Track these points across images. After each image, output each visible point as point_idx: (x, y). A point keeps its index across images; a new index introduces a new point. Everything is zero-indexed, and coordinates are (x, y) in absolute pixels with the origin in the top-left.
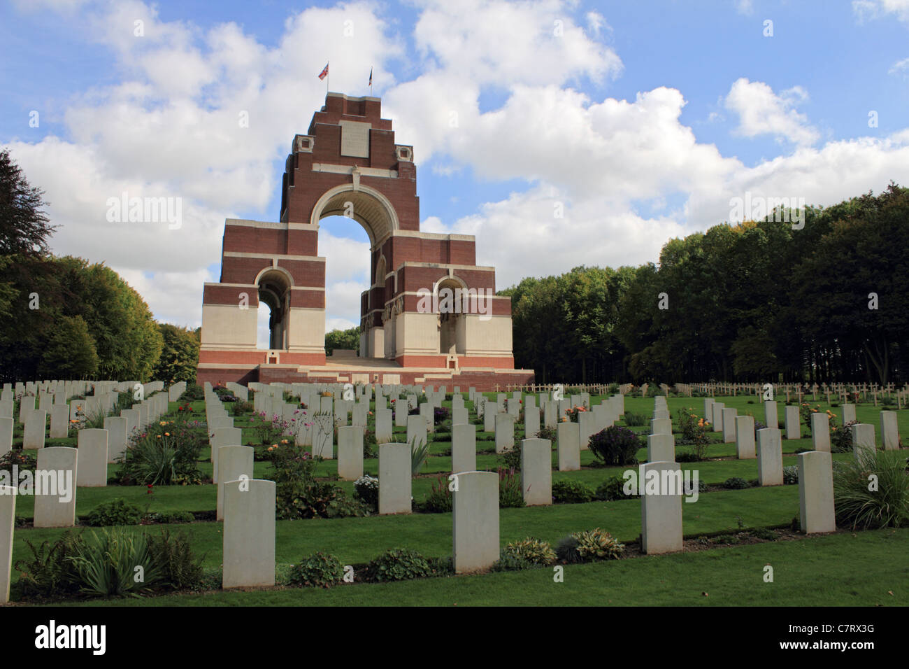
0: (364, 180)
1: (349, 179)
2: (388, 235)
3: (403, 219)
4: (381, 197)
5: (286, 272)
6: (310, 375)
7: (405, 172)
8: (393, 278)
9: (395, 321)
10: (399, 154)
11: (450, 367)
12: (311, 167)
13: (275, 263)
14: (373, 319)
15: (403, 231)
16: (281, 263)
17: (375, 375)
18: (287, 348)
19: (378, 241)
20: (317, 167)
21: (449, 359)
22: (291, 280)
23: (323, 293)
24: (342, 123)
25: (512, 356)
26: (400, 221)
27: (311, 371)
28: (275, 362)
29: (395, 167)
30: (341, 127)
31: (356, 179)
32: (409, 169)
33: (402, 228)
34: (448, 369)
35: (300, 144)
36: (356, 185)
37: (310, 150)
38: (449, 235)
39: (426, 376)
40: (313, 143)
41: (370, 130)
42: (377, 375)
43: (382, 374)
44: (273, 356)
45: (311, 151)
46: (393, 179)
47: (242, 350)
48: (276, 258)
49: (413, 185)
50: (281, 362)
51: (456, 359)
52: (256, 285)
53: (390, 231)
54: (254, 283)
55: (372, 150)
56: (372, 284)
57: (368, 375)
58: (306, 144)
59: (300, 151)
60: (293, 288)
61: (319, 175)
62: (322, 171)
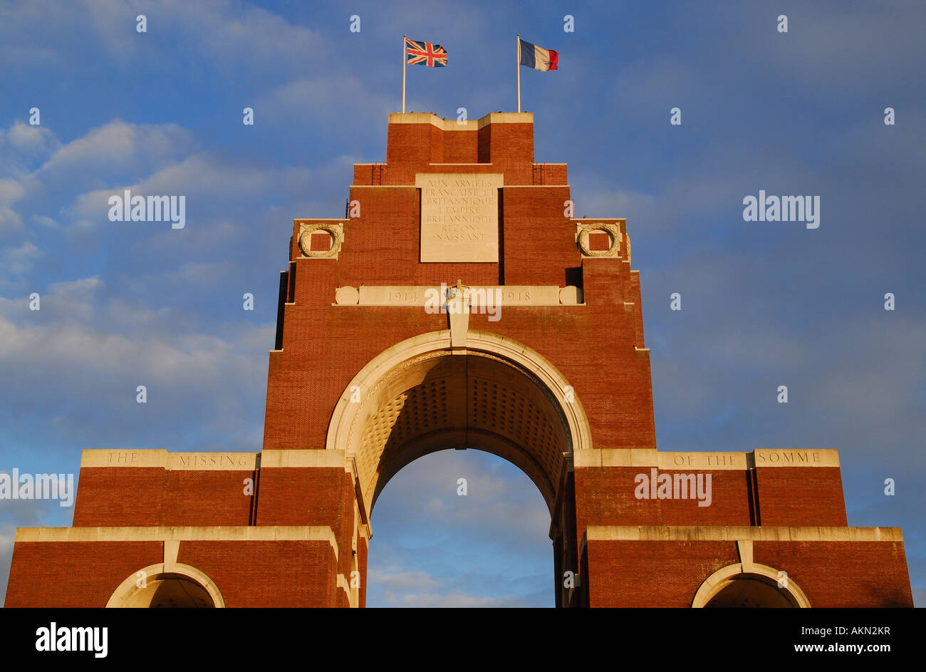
0: (484, 319)
1: (441, 320)
3: (604, 418)
5: (203, 579)
7: (603, 287)
10: (585, 243)
12: (333, 296)
15: (606, 452)
16: (188, 552)
20: (346, 297)
24: (422, 181)
26: (593, 424)
29: (574, 277)
30: (420, 190)
31: (459, 319)
32: (614, 277)
33: (599, 443)
35: (308, 243)
36: (462, 338)
37: (333, 253)
40: (341, 238)
41: (501, 191)
45: (336, 257)
46: (568, 309)
48: (172, 539)
55: (507, 243)
59: (303, 258)
61: (355, 315)
62: (361, 304)
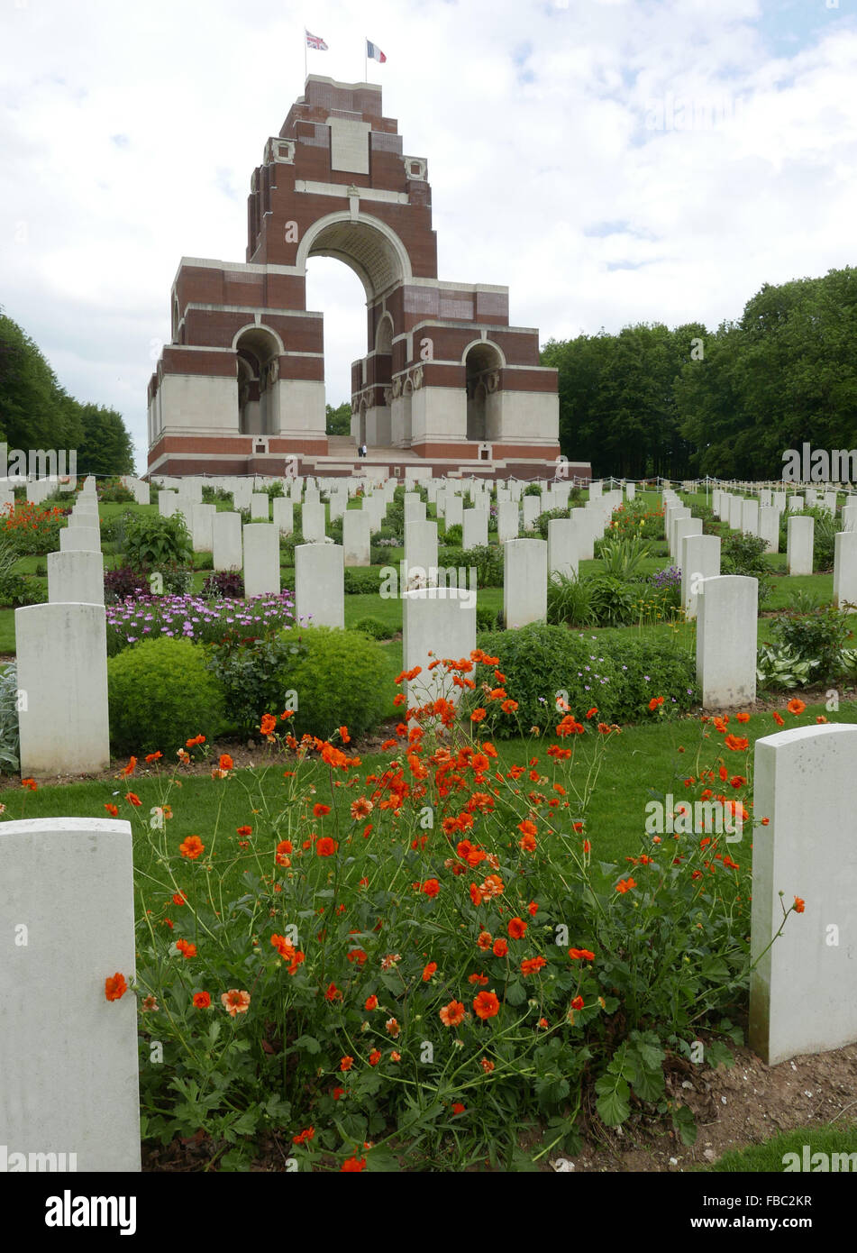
0: (365, 206)
1: (343, 204)
2: (396, 283)
3: (418, 262)
4: (387, 231)
5: (272, 332)
6: (317, 467)
7: (419, 196)
8: (404, 342)
9: (410, 398)
10: (409, 170)
11: (482, 458)
12: (293, 186)
13: (258, 319)
14: (372, 396)
15: (418, 279)
16: (265, 319)
17: (396, 468)
18: (278, 433)
19: (379, 292)
20: (302, 186)
21: (481, 449)
22: (280, 343)
23: (321, 361)
24: (332, 122)
25: (559, 445)
26: (413, 265)
27: (319, 463)
28: (264, 452)
29: (405, 187)
30: (330, 127)
31: (354, 204)
32: (423, 191)
33: (415, 274)
34: (480, 461)
35: (276, 152)
36: (354, 214)
37: (290, 161)
38: (476, 286)
39: (462, 470)
40: (293, 150)
41: (370, 134)
42: (398, 468)
43: (403, 466)
44: (261, 444)
45: (291, 163)
46: (404, 206)
47: (220, 436)
48: (258, 313)
49: (427, 214)
50: (270, 452)
51: (489, 449)
52: (234, 350)
53: (400, 277)
54: (230, 346)
55: (373, 164)
56: (369, 351)
57: (387, 468)
58: (284, 152)
59: (276, 161)
60: (282, 353)
61: (306, 197)
62: (307, 191)
